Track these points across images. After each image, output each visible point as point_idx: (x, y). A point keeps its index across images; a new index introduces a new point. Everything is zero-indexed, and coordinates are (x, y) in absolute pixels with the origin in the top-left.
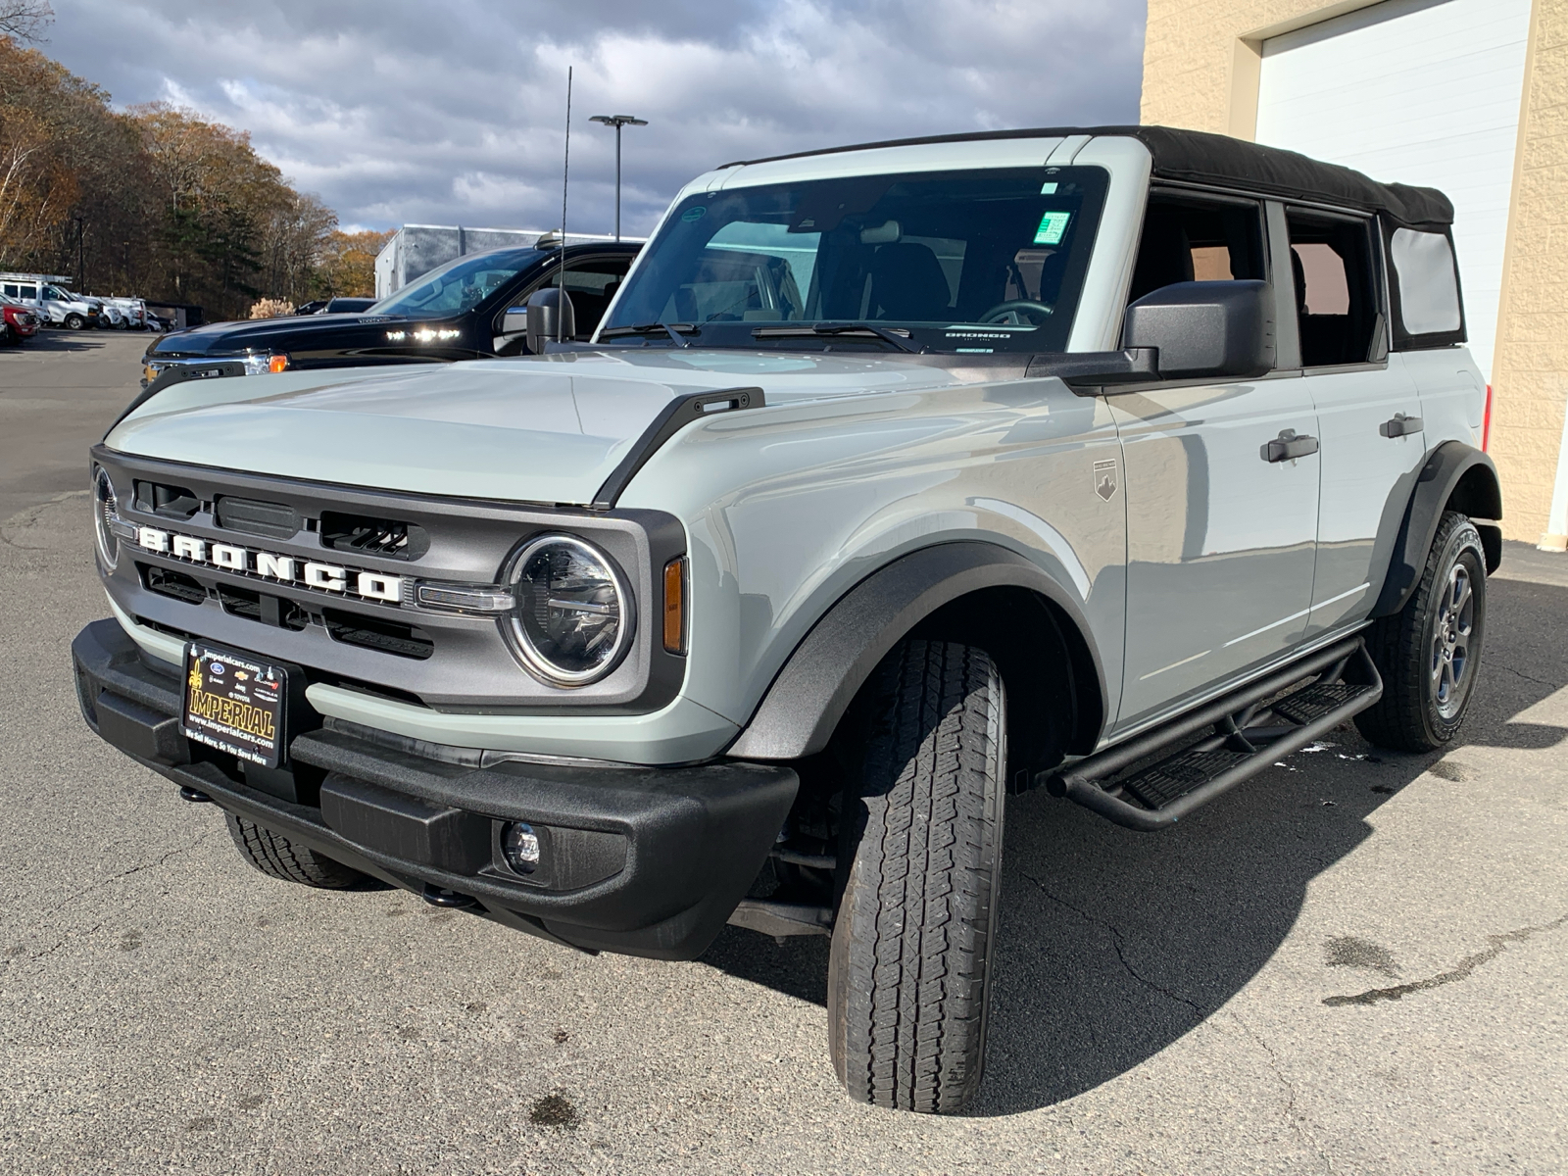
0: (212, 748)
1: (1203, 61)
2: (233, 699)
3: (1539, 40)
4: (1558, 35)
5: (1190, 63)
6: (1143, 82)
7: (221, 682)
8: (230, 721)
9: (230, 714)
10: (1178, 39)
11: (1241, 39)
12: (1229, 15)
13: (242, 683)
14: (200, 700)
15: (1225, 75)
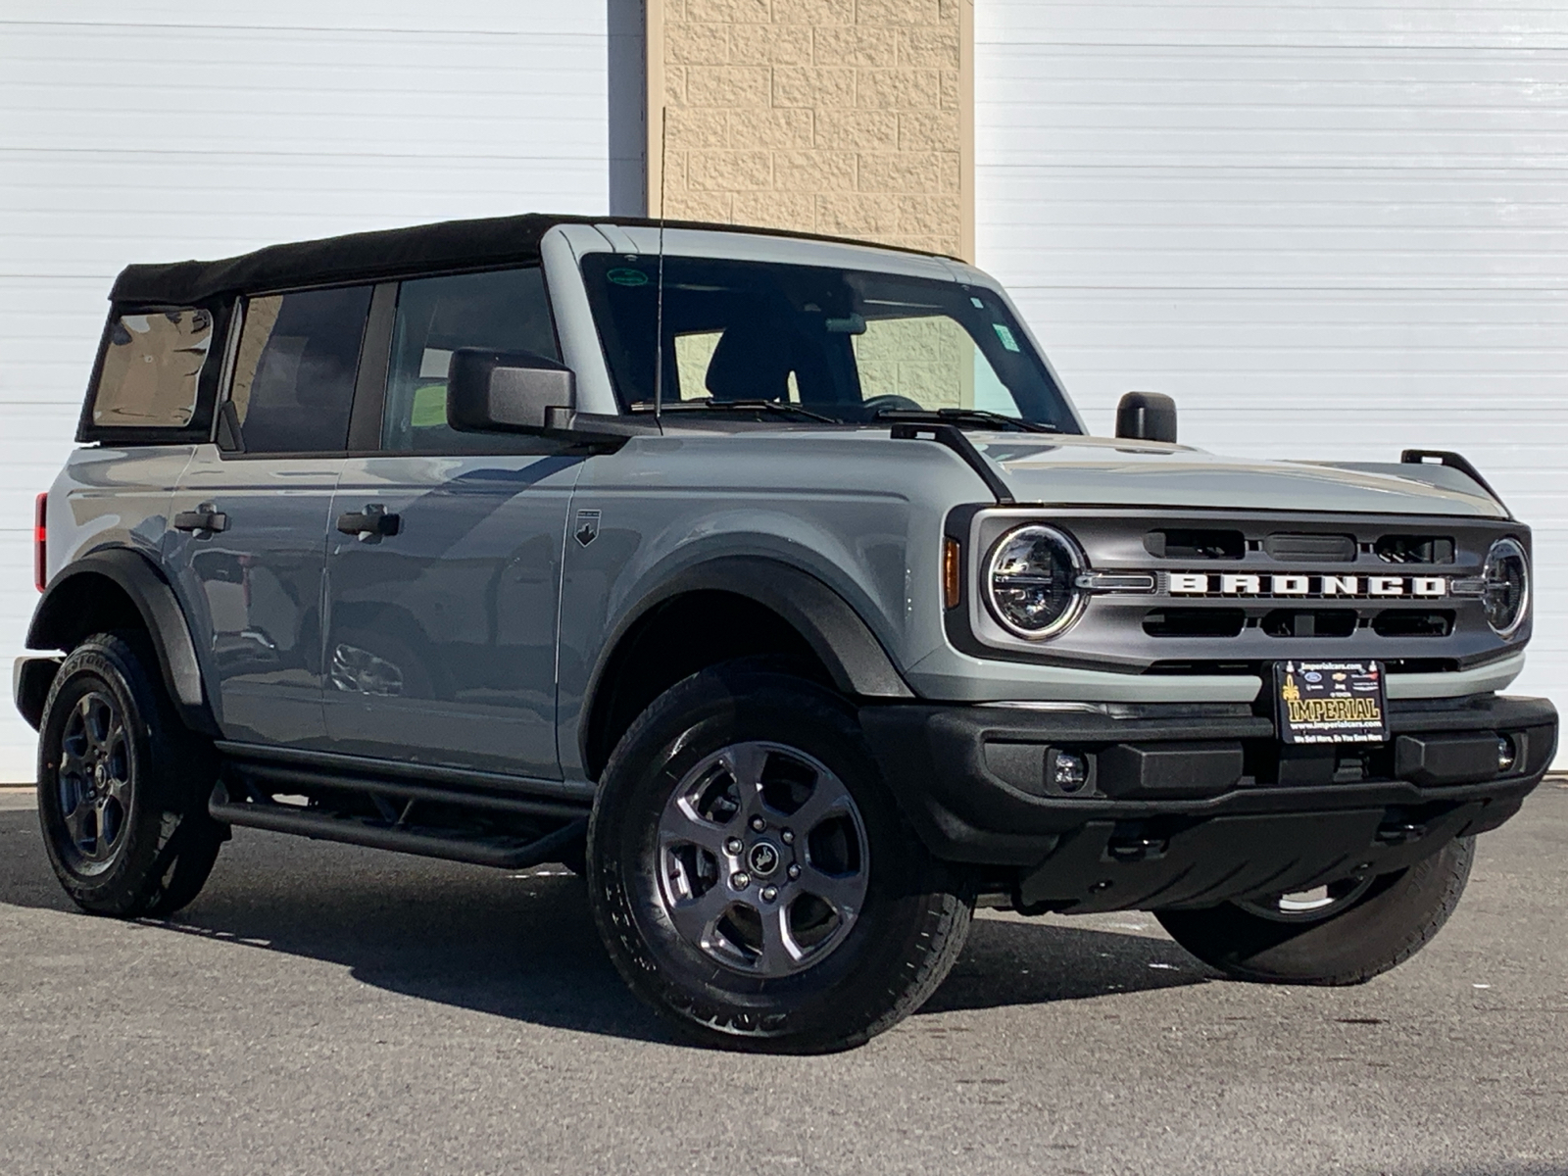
0: (1328, 743)
2: (1336, 697)
7: (1321, 687)
8: (1337, 715)
9: (1335, 710)
13: (1341, 683)
14: (1301, 708)
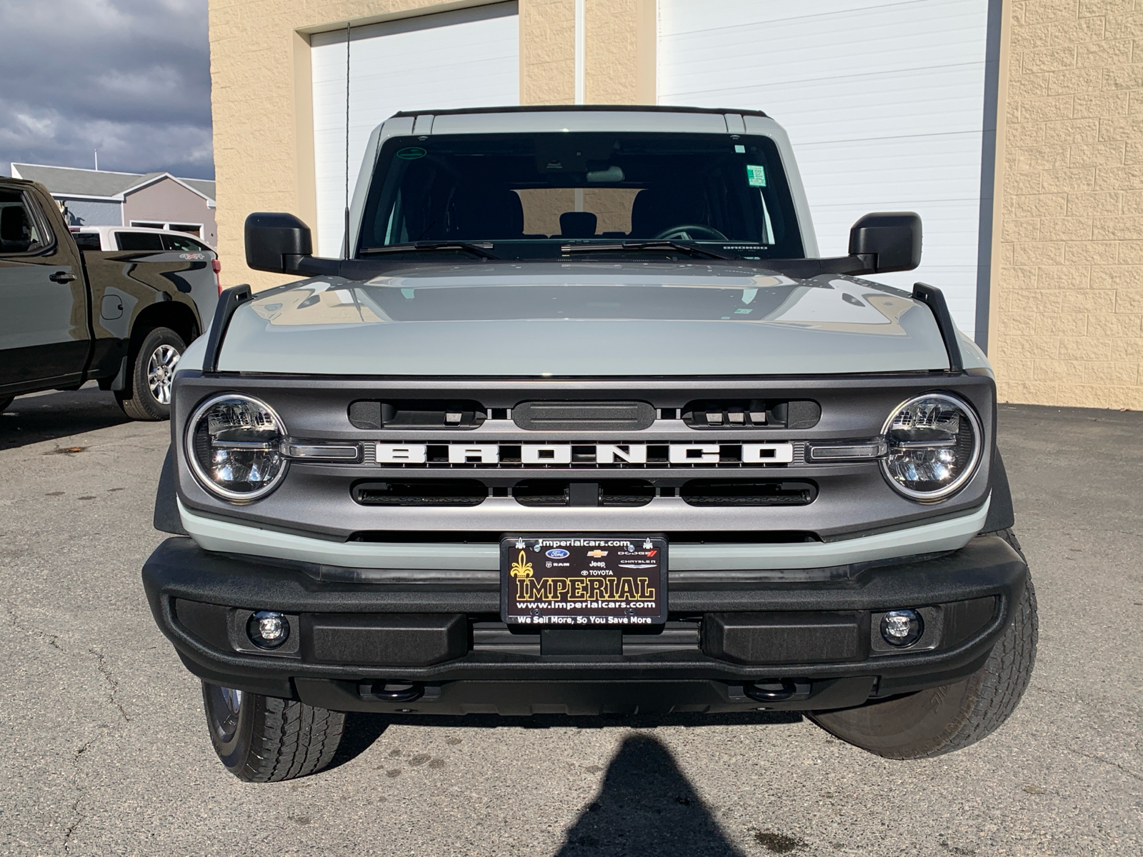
1: (265, 45)
2: (588, 576)
3: (526, 57)
4: (539, 56)
5: (254, 45)
6: (211, 55)
7: (568, 564)
8: (587, 595)
9: (585, 588)
10: (240, 25)
11: (297, 32)
12: (285, 13)
13: (599, 560)
14: (533, 587)
15: (287, 57)
